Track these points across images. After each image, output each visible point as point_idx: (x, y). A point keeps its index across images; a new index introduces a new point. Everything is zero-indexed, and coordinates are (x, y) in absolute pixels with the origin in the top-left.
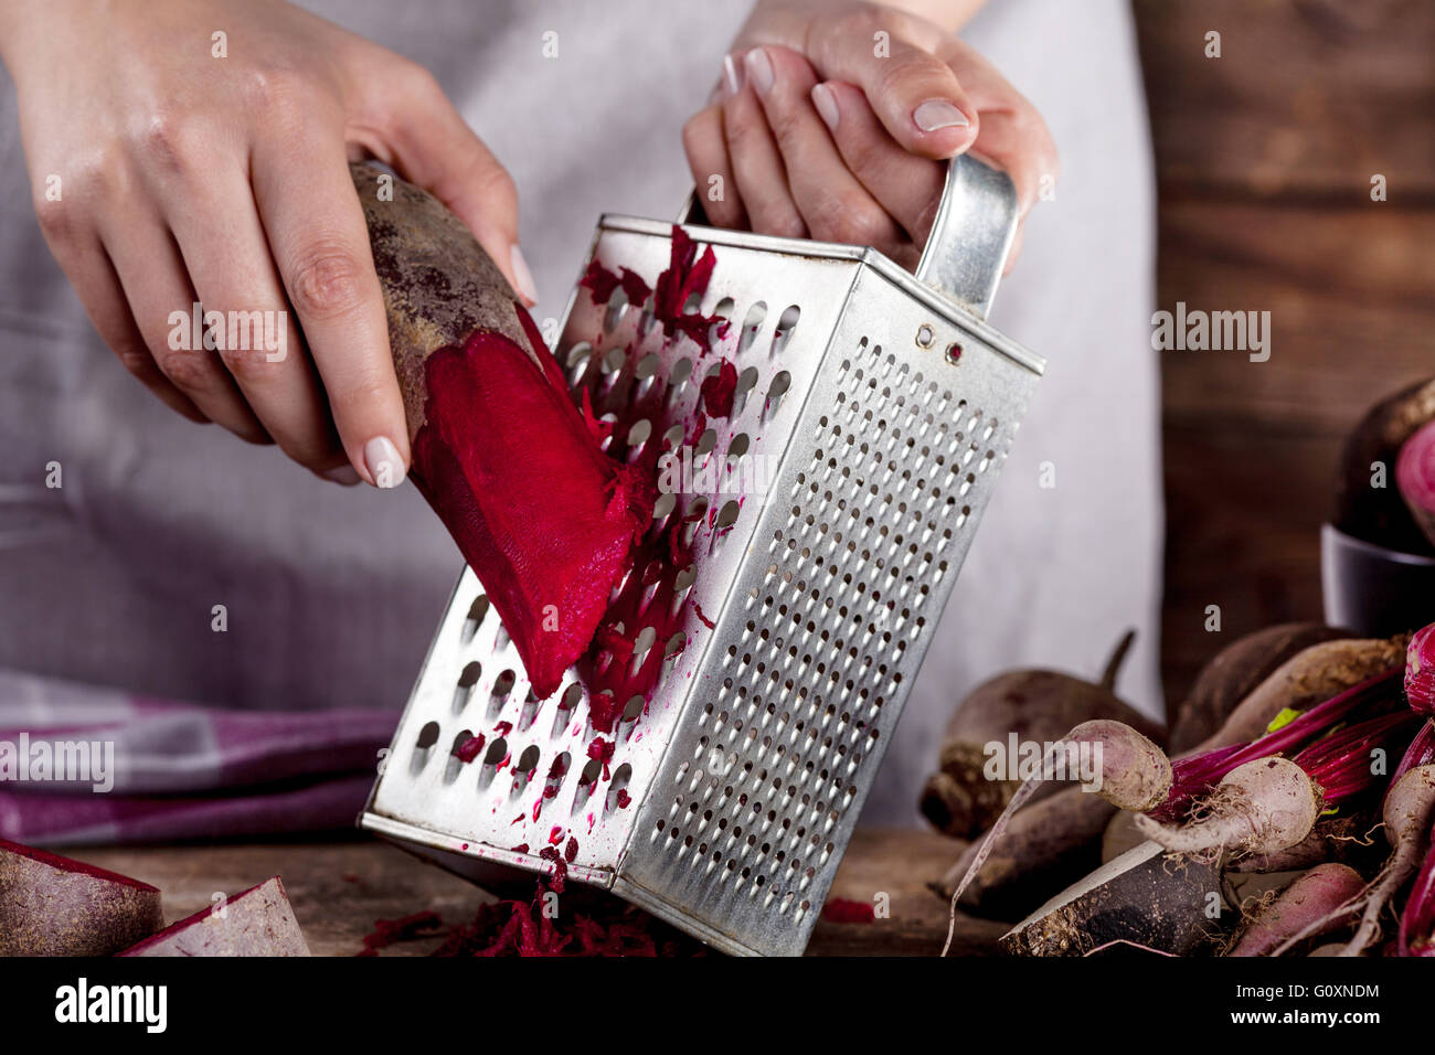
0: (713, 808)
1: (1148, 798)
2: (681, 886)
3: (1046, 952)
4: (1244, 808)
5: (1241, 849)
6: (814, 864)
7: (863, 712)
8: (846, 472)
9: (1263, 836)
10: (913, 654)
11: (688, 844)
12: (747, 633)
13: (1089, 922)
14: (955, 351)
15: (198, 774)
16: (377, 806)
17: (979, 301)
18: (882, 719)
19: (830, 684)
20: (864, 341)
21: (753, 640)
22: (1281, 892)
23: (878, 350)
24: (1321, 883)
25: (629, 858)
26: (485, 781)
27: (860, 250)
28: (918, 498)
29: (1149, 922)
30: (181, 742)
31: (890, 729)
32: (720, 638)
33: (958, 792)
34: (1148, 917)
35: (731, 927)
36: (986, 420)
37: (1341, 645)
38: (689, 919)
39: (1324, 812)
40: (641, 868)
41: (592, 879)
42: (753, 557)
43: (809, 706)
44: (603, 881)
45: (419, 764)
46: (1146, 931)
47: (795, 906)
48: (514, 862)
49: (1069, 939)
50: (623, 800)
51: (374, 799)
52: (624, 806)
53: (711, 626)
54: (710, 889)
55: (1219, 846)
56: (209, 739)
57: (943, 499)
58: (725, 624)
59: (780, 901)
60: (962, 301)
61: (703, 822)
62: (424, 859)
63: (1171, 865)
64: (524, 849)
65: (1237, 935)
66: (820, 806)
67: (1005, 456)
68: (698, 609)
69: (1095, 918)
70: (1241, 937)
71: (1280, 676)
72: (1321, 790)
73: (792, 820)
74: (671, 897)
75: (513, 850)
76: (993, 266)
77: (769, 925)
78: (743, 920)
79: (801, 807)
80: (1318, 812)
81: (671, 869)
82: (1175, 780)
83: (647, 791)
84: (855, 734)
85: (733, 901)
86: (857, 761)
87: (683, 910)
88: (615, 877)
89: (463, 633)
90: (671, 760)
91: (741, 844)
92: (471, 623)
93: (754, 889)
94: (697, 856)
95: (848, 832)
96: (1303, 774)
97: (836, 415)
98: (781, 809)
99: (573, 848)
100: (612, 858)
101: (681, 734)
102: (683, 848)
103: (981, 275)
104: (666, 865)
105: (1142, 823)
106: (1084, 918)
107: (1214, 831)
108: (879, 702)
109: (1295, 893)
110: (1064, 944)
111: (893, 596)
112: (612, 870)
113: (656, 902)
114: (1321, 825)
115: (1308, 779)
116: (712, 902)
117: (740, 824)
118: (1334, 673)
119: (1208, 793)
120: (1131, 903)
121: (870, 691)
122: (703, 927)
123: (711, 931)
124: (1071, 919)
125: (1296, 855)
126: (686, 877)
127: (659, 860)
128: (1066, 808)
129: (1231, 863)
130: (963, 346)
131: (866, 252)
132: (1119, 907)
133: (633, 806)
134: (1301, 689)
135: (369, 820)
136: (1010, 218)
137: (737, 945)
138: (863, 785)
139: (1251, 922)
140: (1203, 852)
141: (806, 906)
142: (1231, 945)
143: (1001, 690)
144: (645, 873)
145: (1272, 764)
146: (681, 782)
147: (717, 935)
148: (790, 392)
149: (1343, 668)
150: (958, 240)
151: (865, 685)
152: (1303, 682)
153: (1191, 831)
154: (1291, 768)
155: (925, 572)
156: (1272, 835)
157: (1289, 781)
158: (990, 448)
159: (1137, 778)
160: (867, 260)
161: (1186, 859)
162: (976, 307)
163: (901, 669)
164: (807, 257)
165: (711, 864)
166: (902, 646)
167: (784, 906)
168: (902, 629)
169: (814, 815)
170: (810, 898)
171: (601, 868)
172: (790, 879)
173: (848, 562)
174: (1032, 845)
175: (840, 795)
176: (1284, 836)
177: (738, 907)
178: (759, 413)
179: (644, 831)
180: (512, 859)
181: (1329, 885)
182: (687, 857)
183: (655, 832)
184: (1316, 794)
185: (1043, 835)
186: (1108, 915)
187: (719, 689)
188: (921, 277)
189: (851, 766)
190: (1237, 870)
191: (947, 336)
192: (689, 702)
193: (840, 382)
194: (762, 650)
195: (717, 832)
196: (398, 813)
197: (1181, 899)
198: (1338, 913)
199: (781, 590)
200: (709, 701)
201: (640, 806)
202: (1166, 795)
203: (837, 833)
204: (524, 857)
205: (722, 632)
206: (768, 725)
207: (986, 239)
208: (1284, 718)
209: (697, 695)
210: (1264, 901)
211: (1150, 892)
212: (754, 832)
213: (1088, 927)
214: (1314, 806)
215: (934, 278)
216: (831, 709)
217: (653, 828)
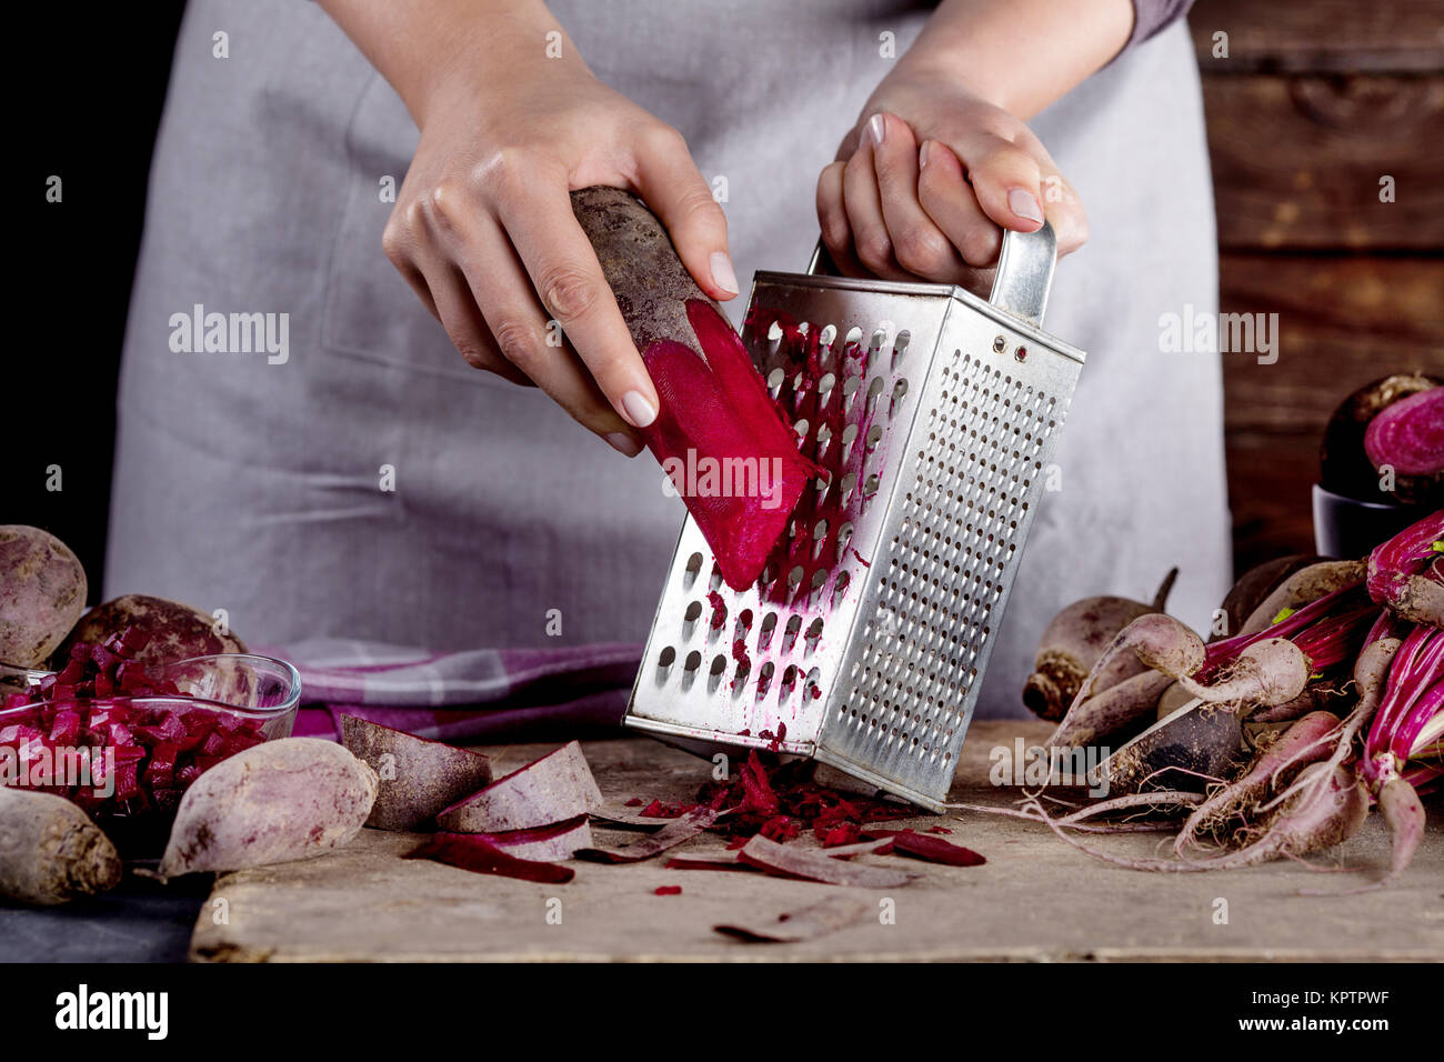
0: (879, 693)
1: (1187, 669)
2: (861, 750)
3: (1119, 778)
4: (1255, 671)
5: (1253, 702)
6: (951, 727)
7: (977, 616)
8: (952, 447)
9: (1269, 691)
10: (1009, 571)
11: (864, 720)
12: (892, 568)
13: (1149, 756)
14: (1022, 353)
15: (494, 691)
16: (634, 710)
17: (1035, 315)
18: (991, 620)
19: (953, 598)
20: (958, 353)
21: (897, 572)
22: (1282, 733)
23: (968, 358)
24: (1311, 725)
25: (825, 734)
26: (713, 687)
27: (949, 288)
28: (1004, 460)
29: (1191, 755)
30: (480, 671)
31: (997, 626)
32: (874, 574)
33: (1050, 685)
34: (1190, 751)
35: (897, 776)
36: (1047, 399)
37: (1325, 565)
38: (868, 773)
39: (1312, 677)
40: (832, 740)
41: (799, 750)
42: (893, 514)
43: (939, 615)
44: (807, 751)
45: (662, 678)
46: (1190, 761)
47: (941, 757)
48: (743, 743)
49: (1135, 769)
50: (816, 693)
51: (632, 705)
52: (817, 697)
53: (867, 565)
54: (881, 751)
55: (1238, 699)
56: (499, 668)
57: (1021, 458)
58: (877, 563)
59: (930, 755)
60: (1023, 316)
61: (873, 704)
62: (669, 745)
63: (1205, 713)
64: (747, 733)
65: (1253, 762)
66: (953, 686)
67: (1062, 424)
68: (857, 554)
69: (1152, 753)
70: (1255, 764)
71: (1282, 588)
72: (1310, 660)
73: (934, 697)
74: (854, 759)
75: (739, 734)
76: (1042, 289)
77: (924, 772)
78: (905, 770)
79: (939, 686)
80: (1309, 676)
81: (853, 739)
82: (1207, 656)
83: (833, 685)
84: (973, 631)
85: (897, 757)
86: (976, 650)
87: (864, 767)
88: (816, 748)
89: (685, 582)
90: (847, 662)
91: (900, 717)
92: (690, 575)
93: (912, 747)
94: (871, 728)
95: (974, 702)
96: (1297, 649)
97: (942, 407)
98: (925, 689)
99: (782, 729)
100: (812, 734)
101: (853, 644)
102: (861, 723)
103: (1035, 297)
104: (850, 736)
105: (1184, 681)
106: (1145, 753)
107: (1235, 688)
108: (988, 607)
109: (1293, 732)
110: (1132, 772)
111: (992, 531)
112: (813, 743)
113: (845, 763)
114: (1310, 684)
115: (1301, 653)
116: (883, 759)
117: (899, 703)
118: (1320, 585)
119: (1232, 663)
120: (1178, 742)
121: (981, 600)
122: (879, 778)
123: (883, 780)
124: (1136, 755)
125: (1294, 709)
126: (864, 743)
127: (845, 733)
128: (1130, 691)
129: (1248, 716)
130: (1027, 348)
131: (954, 289)
132: (1169, 745)
133: (823, 697)
134: (1297, 597)
135: (630, 721)
136: (1051, 252)
137: (903, 788)
138: (982, 667)
139: (1263, 753)
140: (1228, 703)
141: (948, 756)
142: (1249, 769)
143: (1081, 612)
144: (836, 743)
145: (1275, 643)
146: (855, 678)
147: (888, 782)
148: (908, 394)
149: (1327, 581)
150: (1017, 273)
151: (977, 596)
152: (1298, 592)
153: (1219, 688)
154: (1290, 645)
155: (1013, 512)
156: (1276, 691)
157: (1287, 654)
158: (1051, 419)
159: (1180, 654)
160: (955, 295)
161: (1216, 709)
162: (1032, 320)
163: (1001, 582)
164: (911, 295)
165: (881, 733)
166: (1001, 566)
167: (933, 757)
168: (1000, 554)
169: (949, 691)
170: (950, 750)
171: (805, 743)
172: (936, 739)
173: (958, 510)
174: (1106, 717)
175: (967, 675)
176: (1284, 692)
177: (901, 761)
178: (887, 410)
179: (833, 714)
180: (740, 740)
181: (1318, 725)
182: (864, 729)
183: (841, 714)
184: (1306, 663)
185: (1115, 710)
186: (1162, 750)
187: (876, 609)
188: (993, 303)
189: (972, 655)
190: (1253, 721)
191: (1014, 342)
192: (856, 620)
193: (943, 384)
194: (904, 579)
195: (883, 709)
196: (650, 714)
197: (1214, 739)
198: (1322, 740)
199: (913, 535)
200: (870, 618)
201: (829, 697)
202: (1201, 666)
203: (965, 703)
204: (747, 738)
205: (875, 567)
206: (912, 632)
207: (1036, 270)
208: (1284, 614)
209: (862, 614)
210: (1272, 737)
211: (1191, 733)
212: (908, 707)
213: (1148, 760)
214: (1305, 671)
215: (1002, 303)
216: (955, 616)
217: (838, 712)
